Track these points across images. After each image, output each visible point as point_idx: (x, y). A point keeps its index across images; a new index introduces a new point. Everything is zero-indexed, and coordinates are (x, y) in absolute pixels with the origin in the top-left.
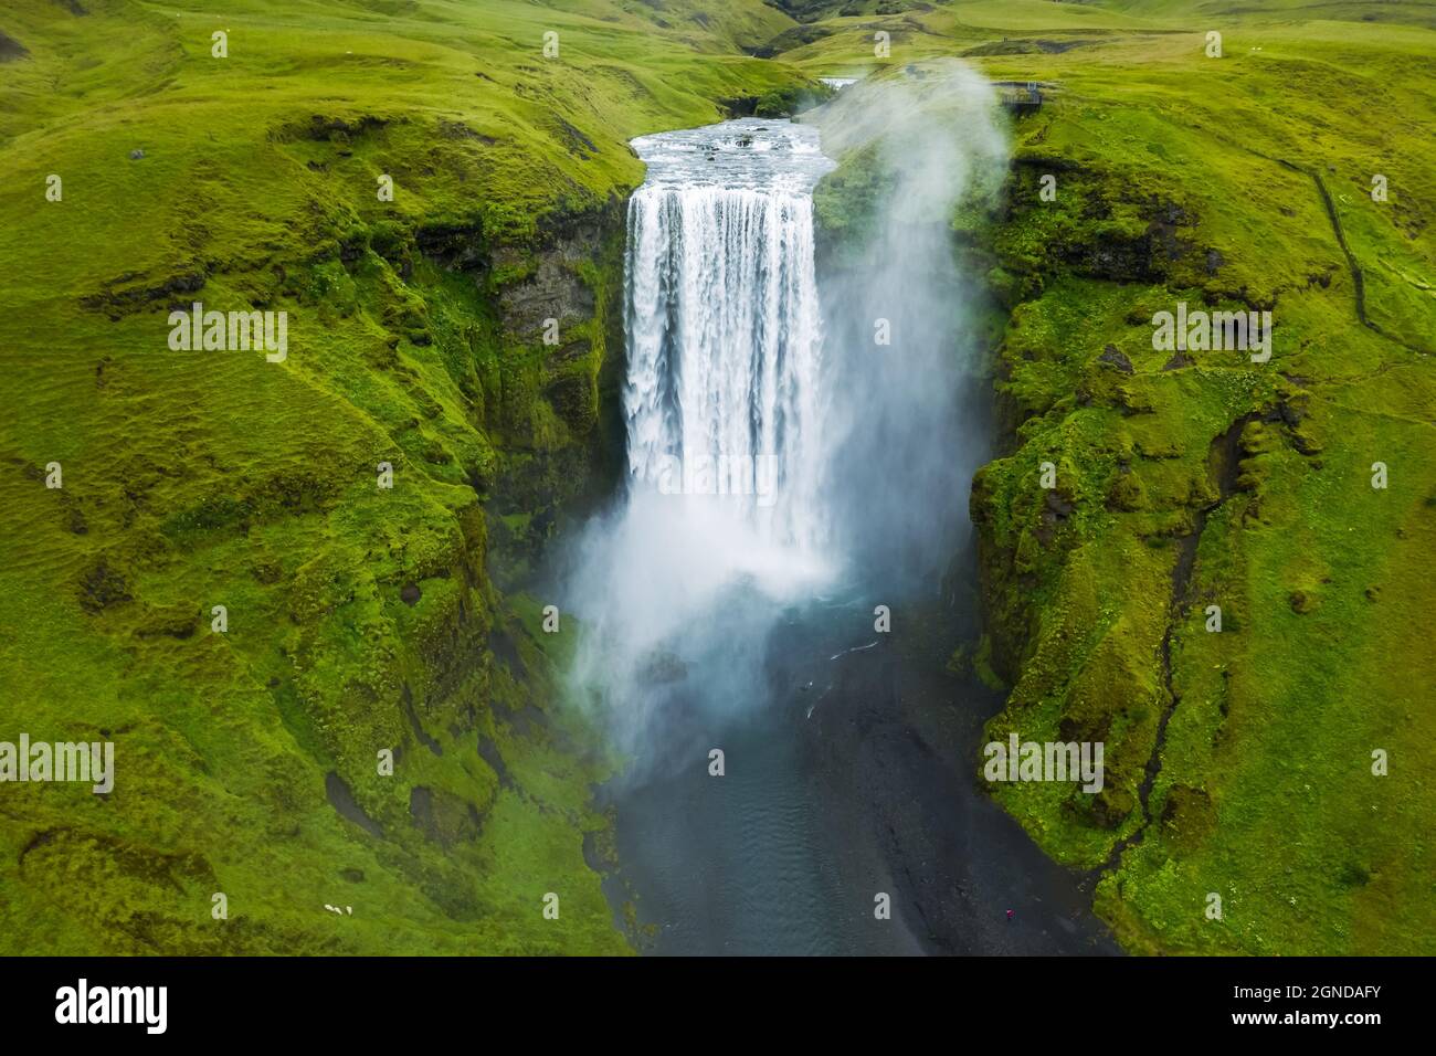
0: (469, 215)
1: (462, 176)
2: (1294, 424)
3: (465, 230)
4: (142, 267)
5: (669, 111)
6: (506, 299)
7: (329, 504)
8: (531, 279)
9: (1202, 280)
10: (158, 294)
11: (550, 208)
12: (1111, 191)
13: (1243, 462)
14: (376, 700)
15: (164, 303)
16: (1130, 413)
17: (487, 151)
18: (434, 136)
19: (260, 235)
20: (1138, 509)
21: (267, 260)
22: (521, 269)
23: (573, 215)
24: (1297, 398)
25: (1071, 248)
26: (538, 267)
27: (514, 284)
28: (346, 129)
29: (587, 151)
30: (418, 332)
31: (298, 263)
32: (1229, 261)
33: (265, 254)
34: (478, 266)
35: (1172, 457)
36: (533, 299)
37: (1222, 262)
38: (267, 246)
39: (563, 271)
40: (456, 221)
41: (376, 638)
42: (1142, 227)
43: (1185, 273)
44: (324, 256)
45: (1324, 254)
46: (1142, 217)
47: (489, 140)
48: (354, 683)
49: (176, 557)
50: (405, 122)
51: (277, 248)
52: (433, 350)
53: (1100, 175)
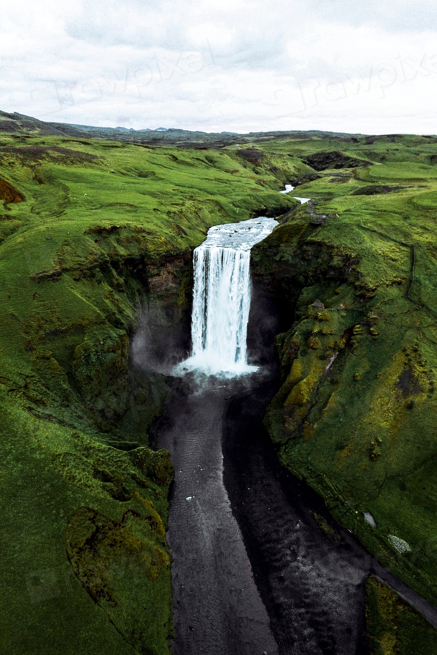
0: (140, 256)
1: (140, 244)
2: (370, 326)
3: (138, 260)
4: (46, 270)
5: (230, 216)
6: (150, 280)
7: (86, 332)
8: (158, 275)
9: (355, 282)
10: (50, 276)
11: (165, 254)
12: (334, 252)
13: (352, 337)
14: (92, 381)
15: (51, 279)
16: (320, 321)
17: (147, 237)
18: (133, 232)
19: (78, 261)
20: (317, 349)
21: (79, 268)
22: (156, 271)
23: (172, 256)
24: (372, 318)
25: (323, 270)
26: (160, 271)
27: (153, 276)
28: (106, 230)
29: (184, 236)
30: (121, 289)
31: (87, 269)
32: (365, 276)
33: (79, 266)
34: (143, 270)
35: (331, 334)
37: (362, 276)
38: (80, 264)
39: (169, 272)
40: (136, 257)
41: (94, 365)
42: (342, 264)
43: (351, 279)
44: (95, 267)
45: (403, 274)
46: (342, 261)
47: (149, 233)
48: (88, 376)
49: (47, 341)
50: (125, 227)
51: (82, 265)
52: (125, 294)
53: (332, 247)
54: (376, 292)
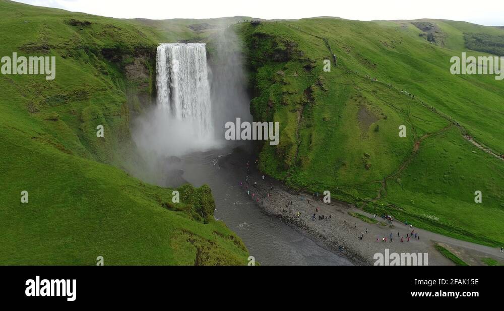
0: (116, 46)
1: (113, 37)
2: (322, 85)
3: (114, 50)
4: (34, 42)
6: (126, 68)
7: (89, 97)
8: (133, 63)
9: (299, 58)
10: (39, 49)
11: (137, 45)
12: (277, 40)
13: (311, 93)
16: (285, 84)
17: (119, 31)
18: (104, 27)
19: (63, 41)
20: (288, 104)
21: (65, 47)
22: (131, 60)
23: (143, 48)
25: (269, 54)
26: (134, 60)
27: (129, 64)
28: (81, 23)
30: (105, 71)
31: (73, 49)
32: (305, 53)
33: (64, 46)
34: (119, 60)
35: (295, 93)
36: (134, 69)
37: (303, 53)
38: (65, 44)
39: (141, 63)
40: (112, 48)
42: (285, 48)
43: (295, 57)
44: (80, 48)
45: (327, 53)
46: (285, 46)
47: (120, 29)
50: (96, 23)
51: (67, 45)
52: (109, 76)
53: (274, 37)
54: (316, 63)
